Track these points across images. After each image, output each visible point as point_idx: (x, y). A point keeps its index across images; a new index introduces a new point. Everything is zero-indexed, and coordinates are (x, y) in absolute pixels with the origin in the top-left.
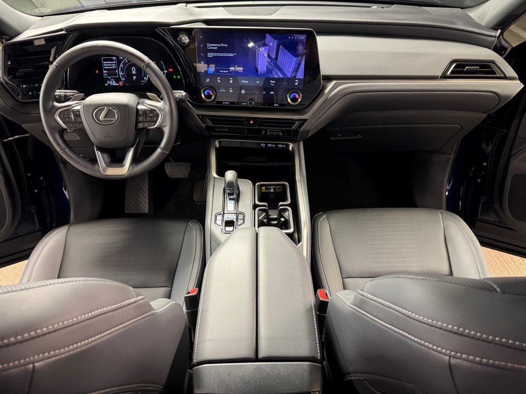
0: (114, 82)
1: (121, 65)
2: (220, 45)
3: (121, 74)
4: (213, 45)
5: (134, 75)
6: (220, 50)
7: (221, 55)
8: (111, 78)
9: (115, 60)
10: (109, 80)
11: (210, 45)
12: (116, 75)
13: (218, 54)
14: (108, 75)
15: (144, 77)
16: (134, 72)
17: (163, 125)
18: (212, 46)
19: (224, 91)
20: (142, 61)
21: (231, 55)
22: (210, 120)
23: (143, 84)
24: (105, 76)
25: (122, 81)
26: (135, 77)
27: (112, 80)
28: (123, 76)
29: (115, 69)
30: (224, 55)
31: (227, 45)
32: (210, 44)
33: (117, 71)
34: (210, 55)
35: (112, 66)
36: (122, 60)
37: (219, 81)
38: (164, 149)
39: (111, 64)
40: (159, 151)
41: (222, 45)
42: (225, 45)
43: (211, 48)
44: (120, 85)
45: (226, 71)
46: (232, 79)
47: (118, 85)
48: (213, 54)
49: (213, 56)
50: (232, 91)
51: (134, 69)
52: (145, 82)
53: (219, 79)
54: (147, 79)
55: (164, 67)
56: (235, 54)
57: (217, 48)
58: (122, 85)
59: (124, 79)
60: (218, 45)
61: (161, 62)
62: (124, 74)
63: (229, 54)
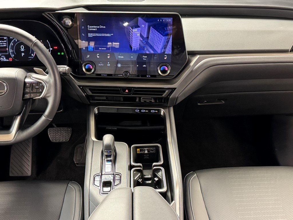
0: (4, 58)
1: (12, 44)
2: (99, 27)
3: (11, 51)
4: (93, 27)
5: (23, 52)
6: (99, 31)
7: (100, 35)
8: (2, 55)
9: (6, 40)
11: (90, 27)
12: (6, 52)
13: (97, 35)
15: (31, 54)
16: (22, 50)
17: (48, 95)
18: (92, 28)
19: (102, 65)
20: (30, 40)
21: (108, 35)
22: (90, 89)
23: (31, 59)
26: (23, 54)
27: (3, 56)
28: (13, 53)
29: (6, 47)
30: (103, 35)
31: (105, 27)
33: (7, 49)
34: (90, 35)
35: (3, 45)
36: (12, 39)
37: (98, 57)
38: (48, 116)
39: (2, 43)
40: (43, 118)
41: (101, 27)
42: (103, 27)
43: (91, 29)
44: (10, 61)
45: (105, 49)
46: (109, 55)
47: (8, 60)
48: (93, 35)
49: (93, 36)
50: (109, 65)
51: (22, 47)
52: (32, 58)
53: (98, 55)
54: (34, 56)
55: (50, 45)
56: (112, 34)
57: (96, 29)
58: (11, 61)
59: (13, 56)
60: (97, 27)
61: (47, 41)
62: (14, 51)
63: (107, 34)
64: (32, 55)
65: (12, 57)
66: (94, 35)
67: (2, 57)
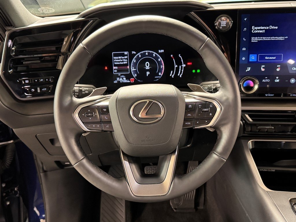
0: (124, 79)
1: (134, 60)
2: (268, 28)
3: (133, 69)
4: (259, 28)
5: (148, 70)
6: (268, 33)
7: (268, 39)
8: (122, 75)
9: (127, 55)
10: (119, 77)
11: (256, 28)
12: (127, 71)
13: (264, 39)
14: (119, 71)
15: (159, 72)
16: (148, 68)
18: (258, 30)
19: (268, 81)
21: (281, 38)
22: (250, 116)
23: (157, 80)
24: (115, 73)
25: (133, 77)
26: (148, 73)
27: (123, 76)
28: (135, 72)
29: (126, 65)
30: (273, 38)
31: (277, 28)
32: (255, 26)
33: (128, 67)
34: (254, 40)
35: (123, 62)
36: (135, 55)
37: (263, 70)
39: (122, 59)
41: (271, 27)
42: (274, 28)
43: (256, 31)
44: (131, 82)
45: (273, 58)
46: (279, 66)
47: (129, 82)
48: (258, 39)
49: (258, 41)
50: (278, 81)
51: (147, 64)
52: (159, 78)
53: (263, 68)
54: (162, 75)
55: (182, 61)
56: (287, 37)
57: (264, 31)
58: (133, 82)
59: (136, 75)
60: (265, 28)
61: (179, 55)
62: (137, 70)
63: (279, 38)
64: (160, 74)
65: (134, 78)
66: (260, 39)
67: (121, 78)
